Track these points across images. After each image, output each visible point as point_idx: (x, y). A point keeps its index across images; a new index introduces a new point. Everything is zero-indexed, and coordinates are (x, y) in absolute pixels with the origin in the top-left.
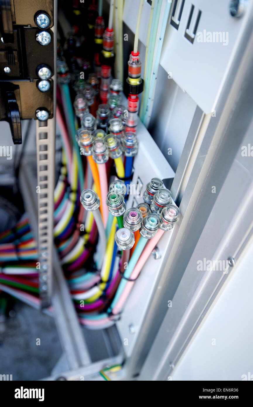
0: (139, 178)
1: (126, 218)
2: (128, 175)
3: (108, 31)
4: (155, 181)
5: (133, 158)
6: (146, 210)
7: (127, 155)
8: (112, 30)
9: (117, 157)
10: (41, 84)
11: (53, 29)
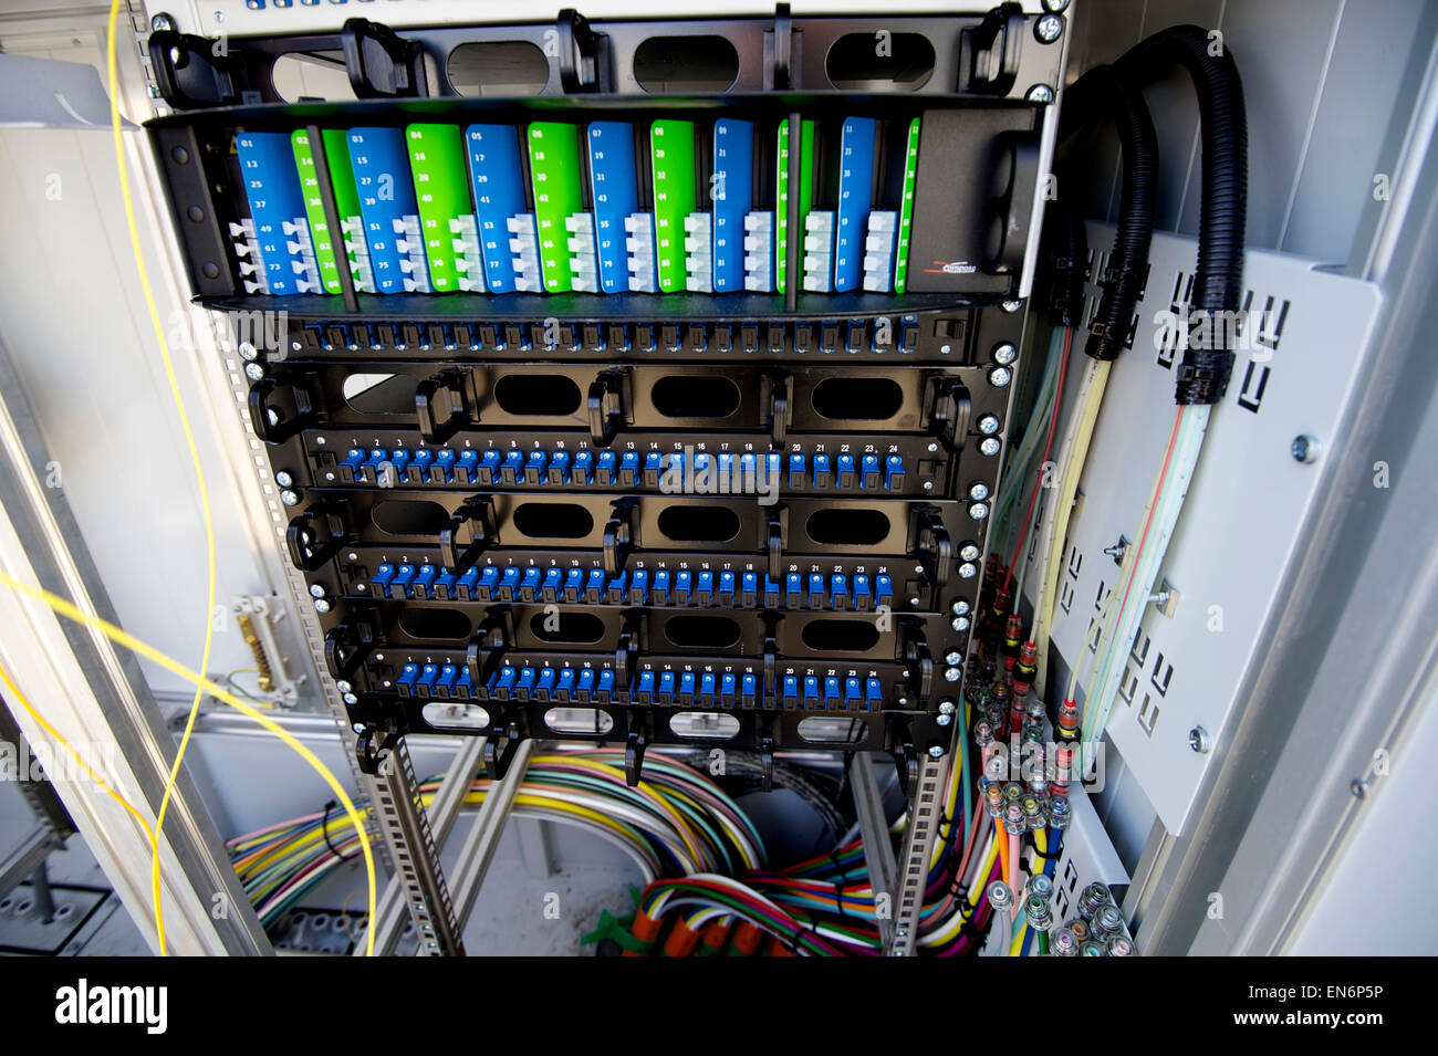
0: (1070, 861)
1: (1053, 940)
2: (1053, 851)
3: (1028, 644)
4: (1096, 887)
5: (1061, 832)
6: (1083, 931)
7: (1052, 825)
8: (1034, 644)
9: (1038, 828)
10: (939, 719)
11: (964, 664)
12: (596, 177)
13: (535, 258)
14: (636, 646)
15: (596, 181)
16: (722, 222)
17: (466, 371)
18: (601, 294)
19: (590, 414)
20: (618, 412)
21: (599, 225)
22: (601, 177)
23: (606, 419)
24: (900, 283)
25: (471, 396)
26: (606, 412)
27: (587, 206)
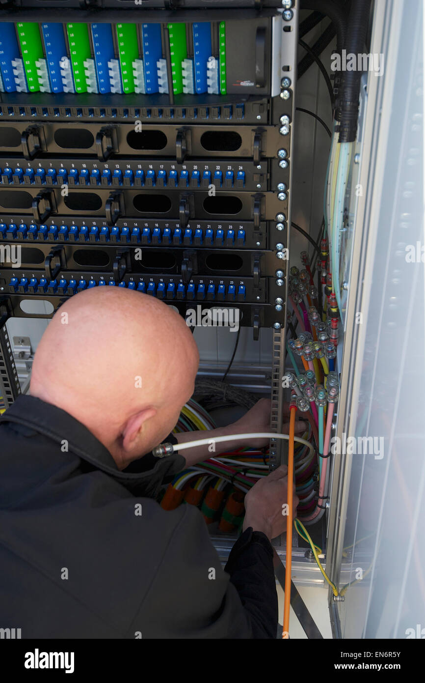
9: (320, 357)
10: (276, 307)
12: (95, 45)
13: (71, 78)
14: (125, 266)
15: (95, 46)
16: (147, 64)
17: (41, 126)
18: (99, 94)
19: (97, 148)
20: (111, 146)
21: (98, 65)
22: (97, 45)
23: (105, 150)
24: (223, 90)
25: (43, 138)
26: (105, 147)
27: (92, 57)
